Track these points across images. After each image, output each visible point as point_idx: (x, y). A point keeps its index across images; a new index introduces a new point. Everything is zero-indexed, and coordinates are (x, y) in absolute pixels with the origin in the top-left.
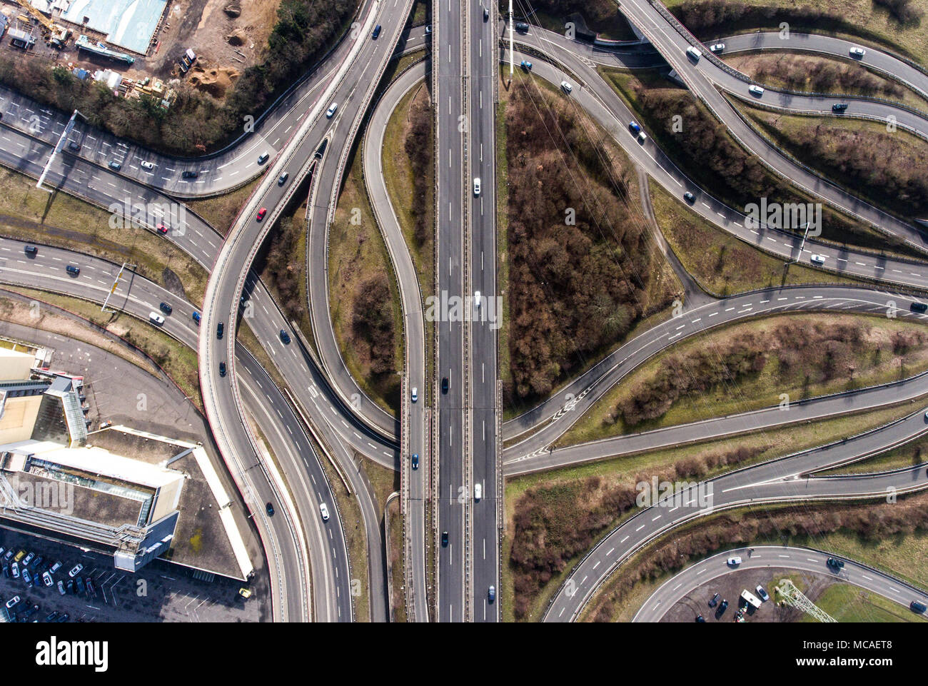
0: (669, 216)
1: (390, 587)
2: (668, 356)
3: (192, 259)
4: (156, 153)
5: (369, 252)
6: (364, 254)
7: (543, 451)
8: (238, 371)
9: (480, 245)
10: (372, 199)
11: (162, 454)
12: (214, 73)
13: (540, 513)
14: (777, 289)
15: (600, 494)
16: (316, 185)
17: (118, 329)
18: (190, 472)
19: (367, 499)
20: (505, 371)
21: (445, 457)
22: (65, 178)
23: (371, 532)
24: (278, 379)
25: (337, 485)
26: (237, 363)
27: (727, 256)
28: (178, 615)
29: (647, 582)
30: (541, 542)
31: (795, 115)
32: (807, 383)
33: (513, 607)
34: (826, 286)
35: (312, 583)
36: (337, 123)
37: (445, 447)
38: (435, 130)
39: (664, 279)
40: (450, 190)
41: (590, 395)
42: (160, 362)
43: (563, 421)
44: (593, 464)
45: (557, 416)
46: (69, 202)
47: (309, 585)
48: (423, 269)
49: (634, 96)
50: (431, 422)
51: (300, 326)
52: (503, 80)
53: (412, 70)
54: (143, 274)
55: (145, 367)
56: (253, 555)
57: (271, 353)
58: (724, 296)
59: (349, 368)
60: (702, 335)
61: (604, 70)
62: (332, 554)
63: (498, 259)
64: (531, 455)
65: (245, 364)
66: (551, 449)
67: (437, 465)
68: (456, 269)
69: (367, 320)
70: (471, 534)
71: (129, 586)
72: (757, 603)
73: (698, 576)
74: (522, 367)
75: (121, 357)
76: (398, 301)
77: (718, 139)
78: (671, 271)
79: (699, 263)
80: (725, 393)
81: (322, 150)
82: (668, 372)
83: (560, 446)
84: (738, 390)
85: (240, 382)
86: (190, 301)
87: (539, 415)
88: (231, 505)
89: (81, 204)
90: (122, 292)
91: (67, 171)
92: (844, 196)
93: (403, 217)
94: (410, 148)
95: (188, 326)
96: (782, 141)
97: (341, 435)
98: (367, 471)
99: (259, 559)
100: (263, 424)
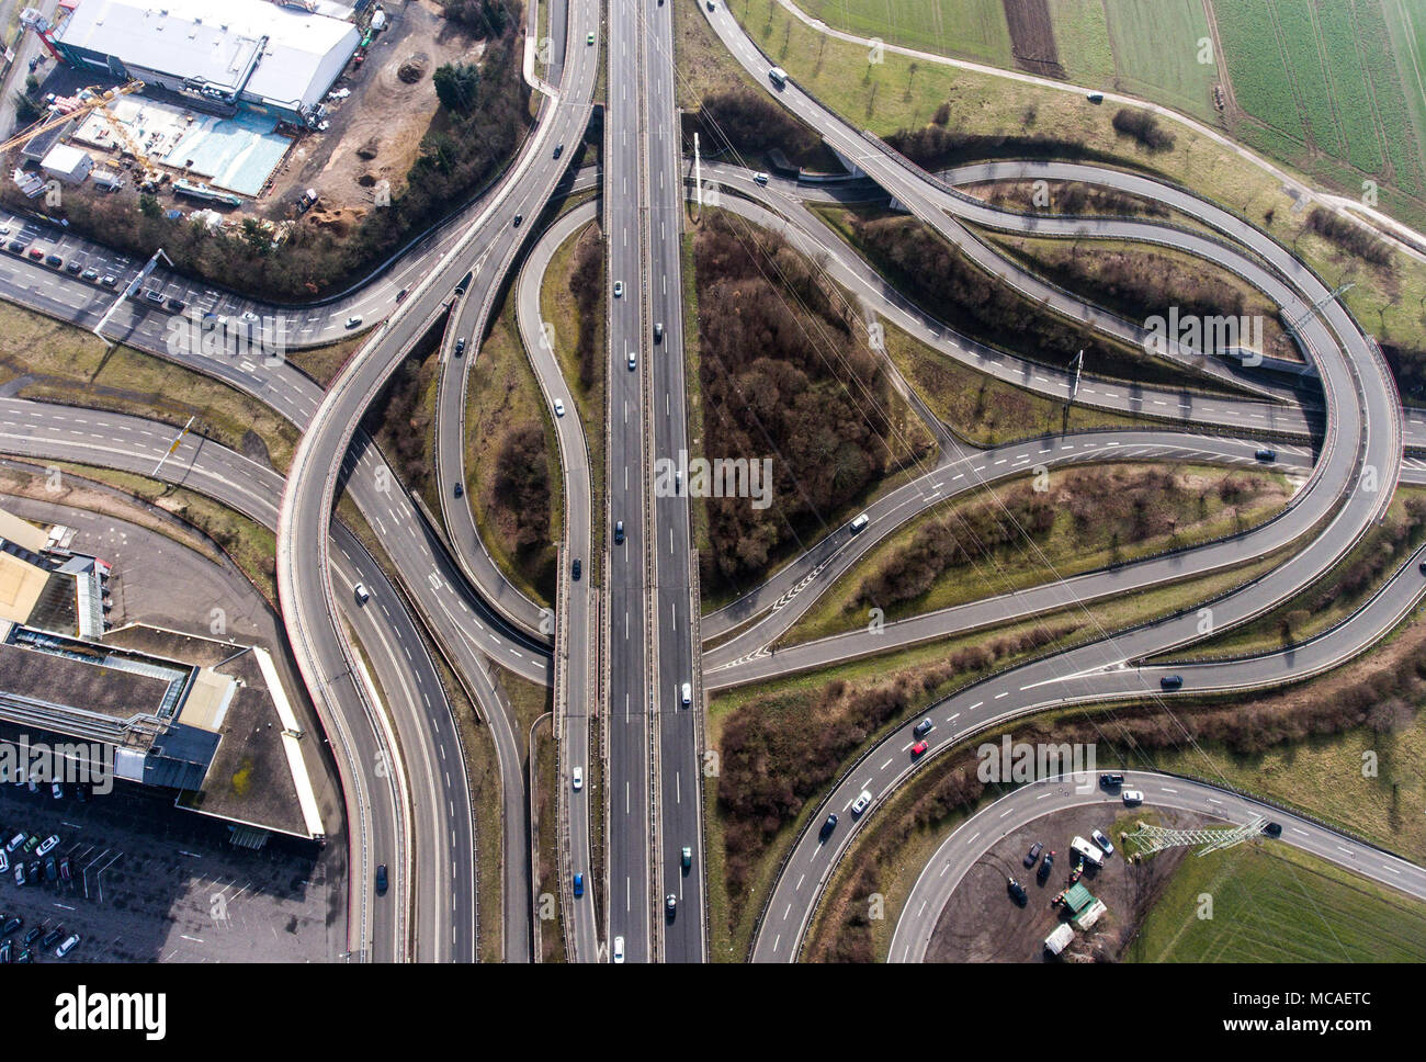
0: (907, 356)
1: (535, 855)
2: (926, 522)
3: (285, 419)
4: (253, 300)
5: (521, 400)
6: (514, 402)
7: (762, 652)
8: (331, 555)
9: (664, 387)
10: (525, 341)
11: (209, 658)
12: (338, 214)
13: (758, 729)
14: (1057, 435)
15: (845, 702)
16: (455, 323)
17: (172, 504)
18: (245, 677)
19: (504, 728)
20: (702, 537)
21: (620, 656)
22: (132, 331)
23: (510, 778)
24: (387, 565)
25: (462, 708)
26: (331, 546)
27: (989, 398)
28: (198, 914)
29: (927, 832)
30: (762, 768)
31: (1043, 237)
32: (1114, 544)
33: (724, 878)
34: (1120, 429)
35: (414, 857)
36: (486, 257)
37: (619, 642)
38: (606, 263)
39: (910, 428)
40: (626, 327)
41: (824, 575)
42: (222, 543)
43: (787, 611)
44: (833, 668)
45: (779, 605)
46: (132, 357)
47: (409, 860)
48: (589, 416)
49: (850, 230)
50: (600, 607)
51: (422, 496)
52: (690, 216)
53: (581, 209)
54: (217, 439)
55: (201, 550)
56: (326, 812)
57: (381, 533)
58: (990, 446)
59: (487, 545)
60: (969, 494)
61: (813, 206)
62: (448, 811)
63: (688, 402)
64: (745, 659)
65: (341, 547)
66: (773, 649)
67: (608, 666)
68: (634, 415)
69: (513, 478)
70: (658, 765)
71: (127, 869)
72: (1095, 854)
73: (1003, 820)
74: (724, 532)
75: (169, 537)
76: (556, 455)
77: (954, 263)
78: (917, 418)
79: (952, 408)
80: (1007, 561)
81: (465, 284)
82: (927, 537)
83: (785, 646)
84: (1024, 557)
85: (333, 570)
86: (276, 470)
87: (754, 604)
88: (300, 737)
89: (147, 359)
90: (185, 462)
91: (135, 323)
92: (1121, 324)
93: (565, 360)
94: (576, 285)
95: (269, 500)
96: (1034, 265)
97: (471, 639)
98: (507, 688)
99: (336, 818)
100: (359, 625)
